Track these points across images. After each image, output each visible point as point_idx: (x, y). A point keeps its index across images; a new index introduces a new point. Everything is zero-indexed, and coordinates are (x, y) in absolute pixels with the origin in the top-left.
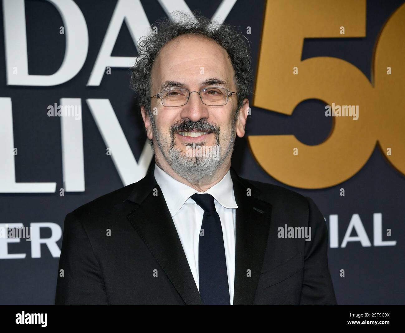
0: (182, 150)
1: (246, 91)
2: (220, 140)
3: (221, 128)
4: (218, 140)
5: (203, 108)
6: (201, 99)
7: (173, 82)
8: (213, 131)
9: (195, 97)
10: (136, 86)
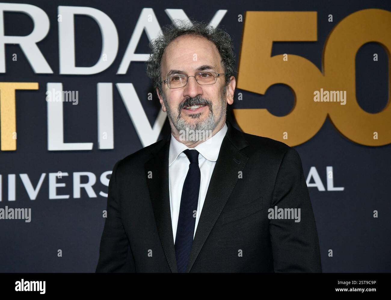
0: (186, 120)
1: (231, 71)
2: (213, 110)
3: (212, 102)
4: (212, 111)
5: (199, 87)
6: (197, 81)
7: (175, 71)
8: (207, 104)
9: (192, 80)
10: (151, 74)
